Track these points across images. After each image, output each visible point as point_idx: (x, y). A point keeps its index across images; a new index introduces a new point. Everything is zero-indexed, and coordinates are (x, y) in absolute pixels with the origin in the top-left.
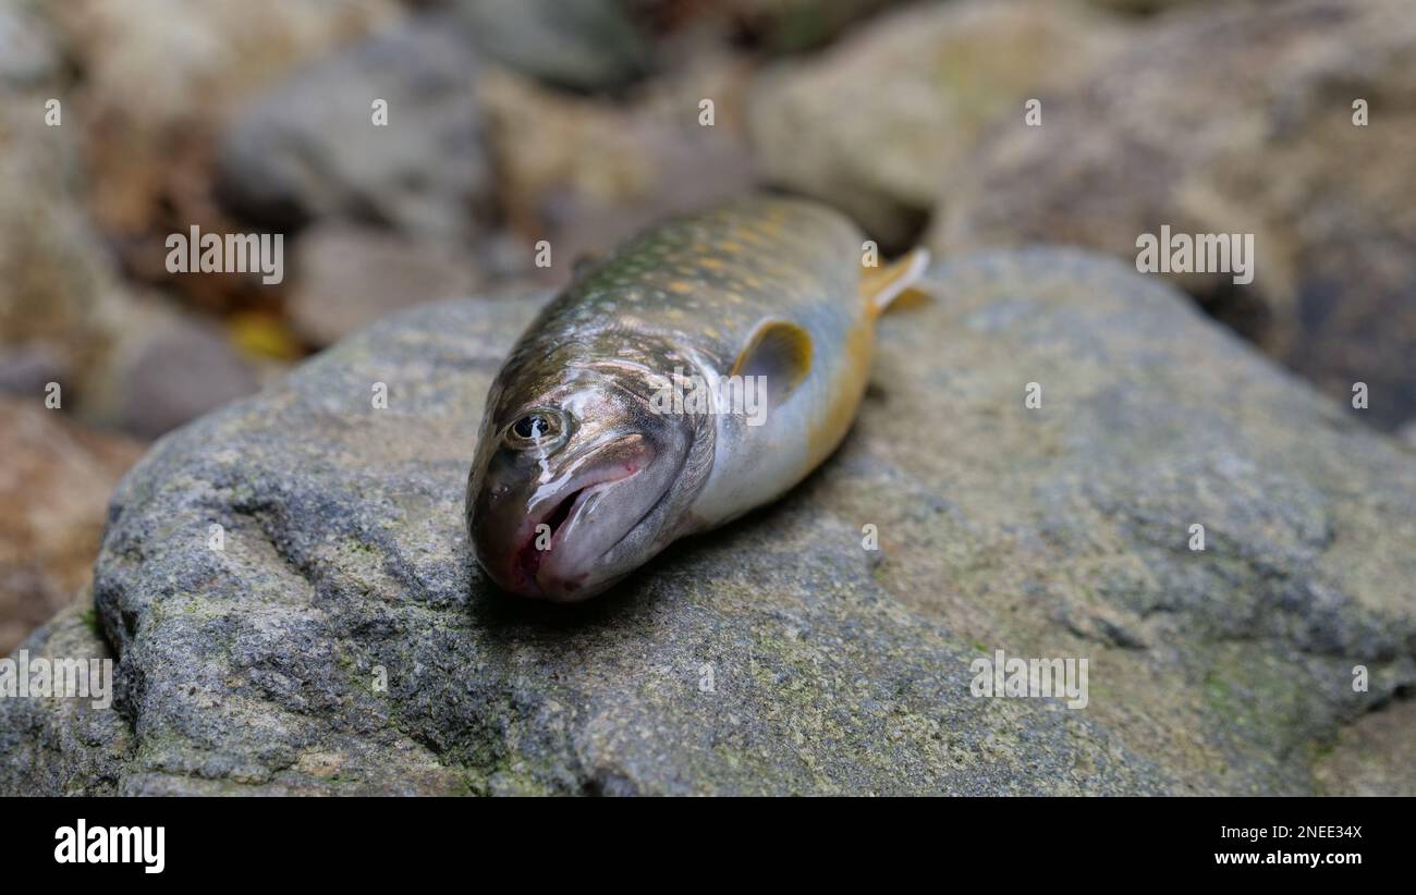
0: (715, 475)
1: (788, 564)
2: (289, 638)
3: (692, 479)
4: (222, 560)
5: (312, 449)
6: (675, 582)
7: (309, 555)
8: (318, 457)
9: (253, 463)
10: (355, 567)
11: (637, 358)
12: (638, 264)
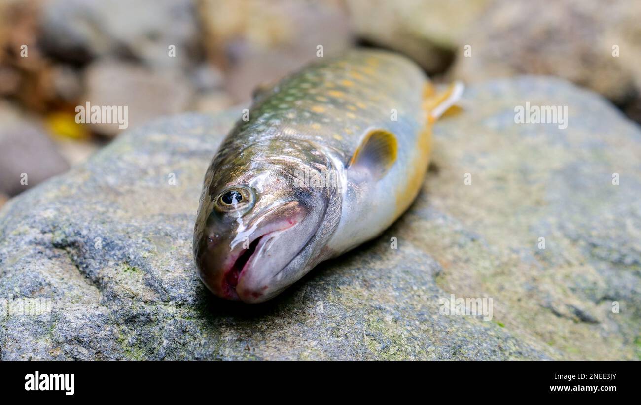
0: (341, 224)
1: (384, 275)
2: (87, 325)
3: (328, 227)
4: (47, 277)
5: (100, 209)
6: (318, 288)
7: (99, 274)
8: (103, 213)
9: (65, 218)
10: (126, 281)
11: (294, 154)
12: (292, 95)
